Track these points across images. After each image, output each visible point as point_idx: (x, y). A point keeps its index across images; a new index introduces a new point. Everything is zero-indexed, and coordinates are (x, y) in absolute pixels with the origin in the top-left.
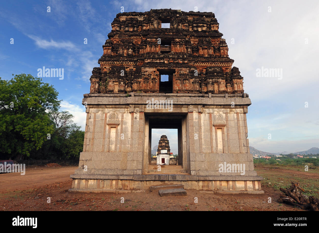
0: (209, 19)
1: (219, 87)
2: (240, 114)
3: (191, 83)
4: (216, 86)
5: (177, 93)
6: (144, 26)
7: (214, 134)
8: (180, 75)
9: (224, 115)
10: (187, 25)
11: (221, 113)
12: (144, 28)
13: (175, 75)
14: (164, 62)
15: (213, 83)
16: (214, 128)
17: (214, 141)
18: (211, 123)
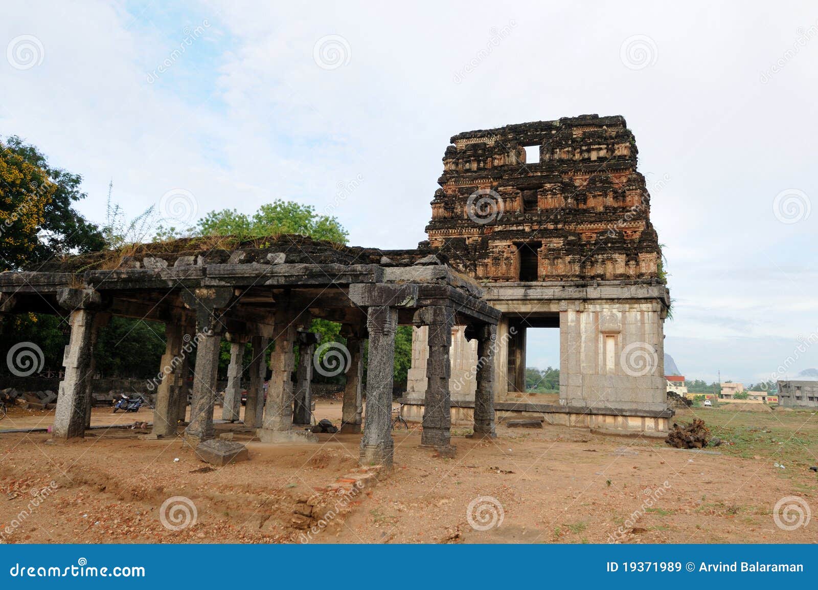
0: (612, 132)
1: (614, 268)
2: (646, 313)
3: (567, 262)
4: (609, 266)
5: (544, 280)
6: (495, 158)
7: (601, 345)
8: (550, 250)
9: (619, 315)
10: (570, 149)
11: (615, 311)
12: (496, 163)
13: (541, 251)
14: (524, 230)
15: (603, 262)
16: (601, 336)
17: (601, 357)
18: (598, 328)
